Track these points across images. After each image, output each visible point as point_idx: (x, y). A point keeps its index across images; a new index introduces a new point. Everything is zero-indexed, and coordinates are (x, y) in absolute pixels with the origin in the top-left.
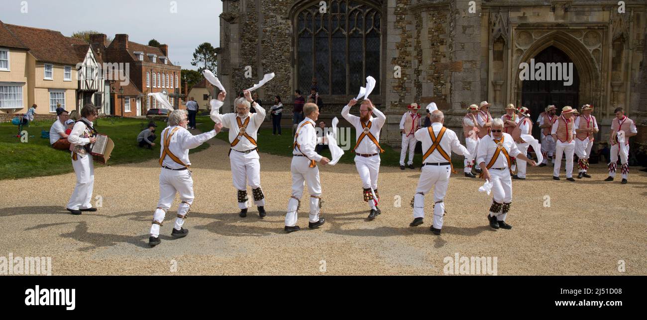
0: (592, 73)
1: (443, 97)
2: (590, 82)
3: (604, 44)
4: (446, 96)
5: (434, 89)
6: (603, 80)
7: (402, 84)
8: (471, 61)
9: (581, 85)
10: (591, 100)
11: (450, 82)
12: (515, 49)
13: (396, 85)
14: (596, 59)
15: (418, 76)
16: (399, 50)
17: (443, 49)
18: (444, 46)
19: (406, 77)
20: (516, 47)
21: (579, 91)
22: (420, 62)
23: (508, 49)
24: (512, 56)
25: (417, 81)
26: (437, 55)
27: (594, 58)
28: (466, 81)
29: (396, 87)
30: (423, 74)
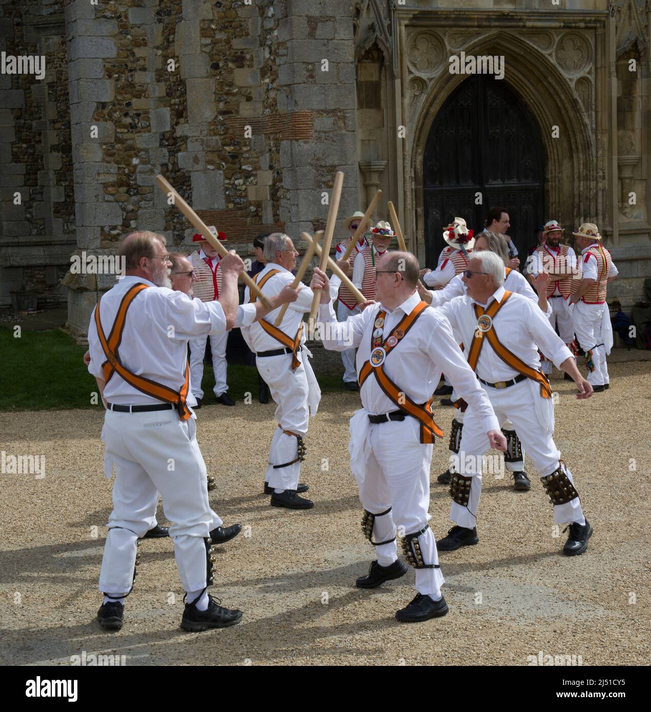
0: (575, 135)
1: (253, 209)
2: (571, 157)
3: (599, 65)
4: (259, 205)
5: (227, 189)
6: (600, 152)
7: (128, 176)
8: (334, 111)
9: (551, 166)
10: (576, 200)
11: (271, 168)
12: (408, 78)
13: (112, 179)
14: (584, 102)
15: (173, 153)
16: (112, 81)
17: (243, 77)
18: (245, 70)
19: (137, 156)
20: (410, 72)
21: (545, 180)
22: (180, 114)
23: (393, 78)
24: (402, 95)
25: (170, 167)
26: (228, 93)
27: (579, 100)
28: (323, 163)
29: (112, 185)
30: (193, 147)
